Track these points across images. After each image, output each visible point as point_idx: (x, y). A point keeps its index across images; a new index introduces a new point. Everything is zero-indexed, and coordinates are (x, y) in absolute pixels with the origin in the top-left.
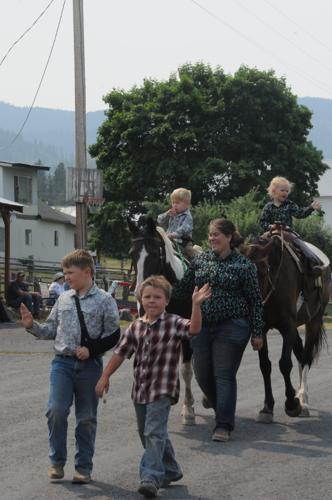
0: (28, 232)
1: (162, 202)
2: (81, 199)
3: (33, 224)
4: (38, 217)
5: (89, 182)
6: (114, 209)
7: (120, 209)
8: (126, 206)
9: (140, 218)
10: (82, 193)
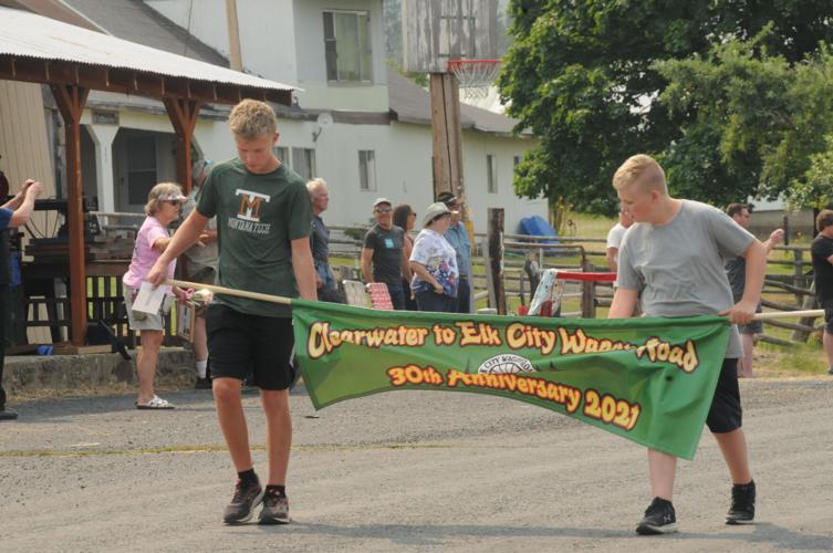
0: (365, 157)
1: (704, 58)
2: (443, 65)
3: (377, 137)
4: (391, 116)
5: (460, 17)
6: (583, 83)
7: (599, 84)
8: (615, 76)
9: (654, 103)
10: (444, 48)
